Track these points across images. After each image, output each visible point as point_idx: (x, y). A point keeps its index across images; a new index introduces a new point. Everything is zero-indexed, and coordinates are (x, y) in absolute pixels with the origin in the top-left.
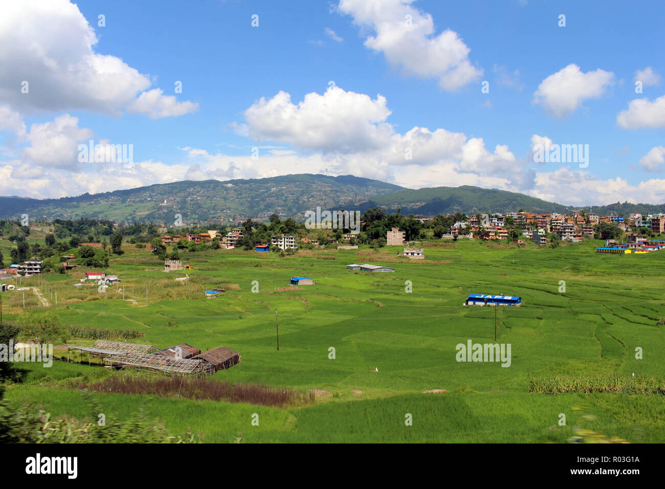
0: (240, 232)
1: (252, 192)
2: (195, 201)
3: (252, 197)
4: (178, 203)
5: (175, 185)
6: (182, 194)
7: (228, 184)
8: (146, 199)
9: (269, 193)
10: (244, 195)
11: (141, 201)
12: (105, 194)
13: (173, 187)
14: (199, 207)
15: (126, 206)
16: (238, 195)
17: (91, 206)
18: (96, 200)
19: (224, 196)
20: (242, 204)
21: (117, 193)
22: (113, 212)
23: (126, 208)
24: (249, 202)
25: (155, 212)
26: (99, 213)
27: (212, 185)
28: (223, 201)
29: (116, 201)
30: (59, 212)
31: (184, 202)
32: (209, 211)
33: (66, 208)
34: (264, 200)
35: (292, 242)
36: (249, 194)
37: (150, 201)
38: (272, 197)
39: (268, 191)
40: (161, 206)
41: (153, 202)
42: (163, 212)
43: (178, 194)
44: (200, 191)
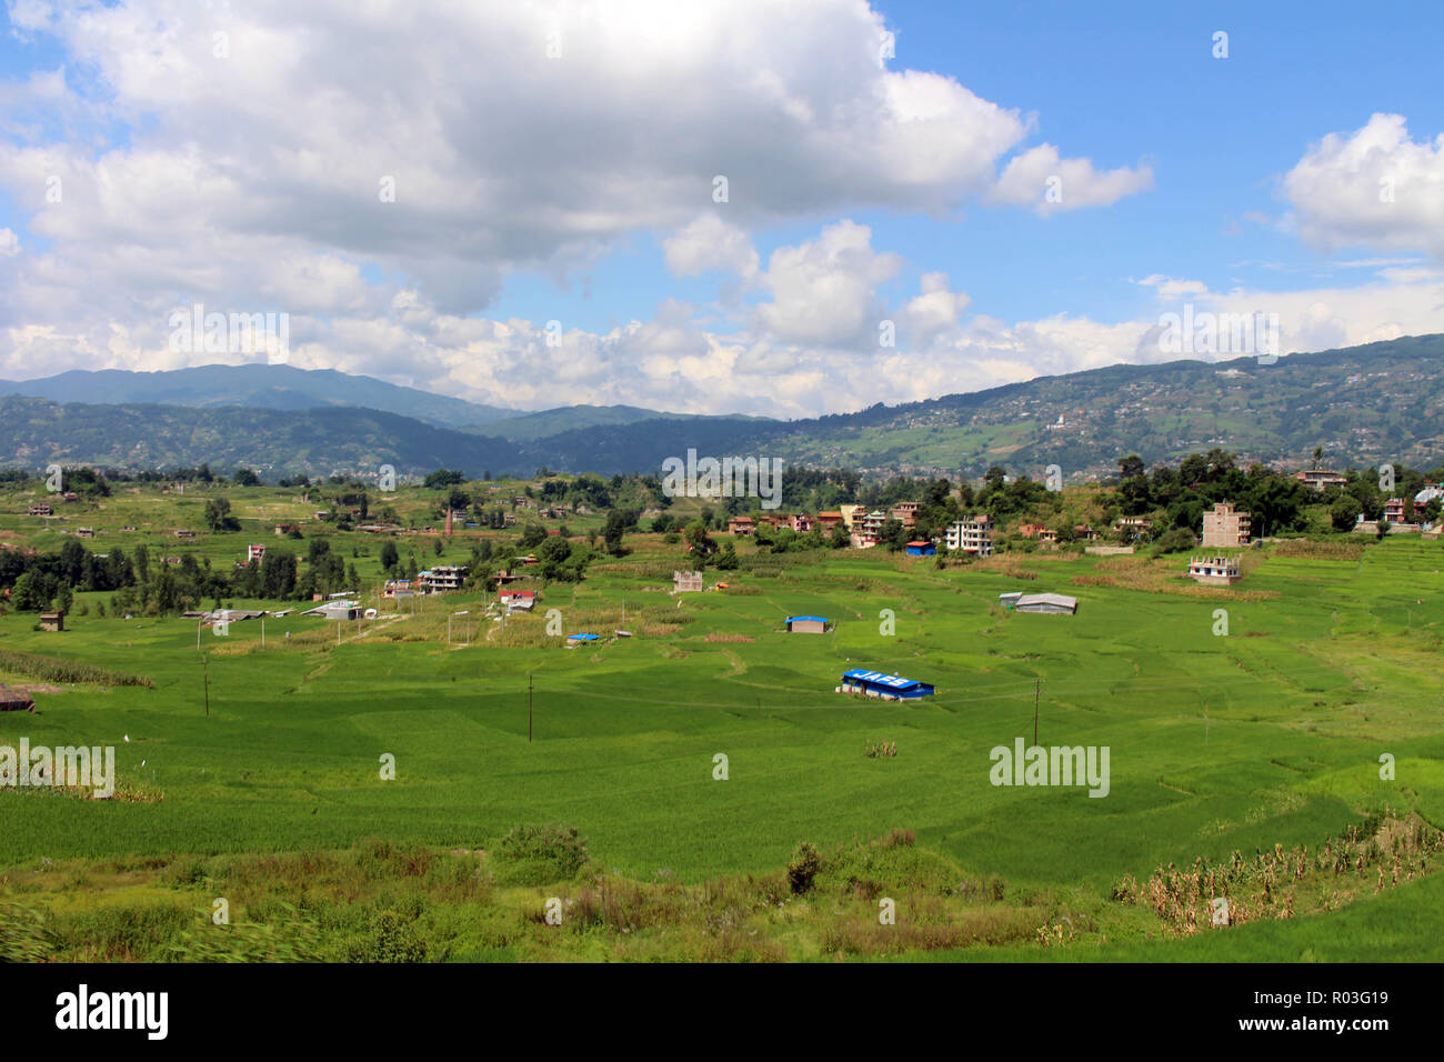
0: (915, 508)
1: (1292, 389)
2: (1137, 418)
3: (1291, 402)
4: (1093, 422)
5: (1090, 378)
6: (1107, 400)
7: (1226, 370)
8: (1016, 415)
9: (1339, 390)
10: (1267, 398)
11: (1005, 421)
12: (920, 404)
13: (1085, 383)
14: (1146, 433)
15: (967, 433)
16: (1254, 397)
17: (887, 435)
18: (899, 419)
19: (1214, 400)
20: (1259, 422)
21: (949, 401)
22: (936, 446)
23: (967, 437)
24: (1283, 415)
25: (1031, 446)
26: (902, 450)
27: (1185, 376)
28: (1209, 415)
29: (945, 420)
30: (814, 449)
31: (1109, 419)
32: (1170, 441)
33: (830, 439)
34: (1322, 410)
35: (975, 536)
36: (1283, 394)
37: (1025, 419)
38: (1345, 400)
39: (1338, 384)
40: (1050, 431)
41: (1031, 423)
42: (1051, 446)
43: (1095, 400)
44: (1153, 390)
